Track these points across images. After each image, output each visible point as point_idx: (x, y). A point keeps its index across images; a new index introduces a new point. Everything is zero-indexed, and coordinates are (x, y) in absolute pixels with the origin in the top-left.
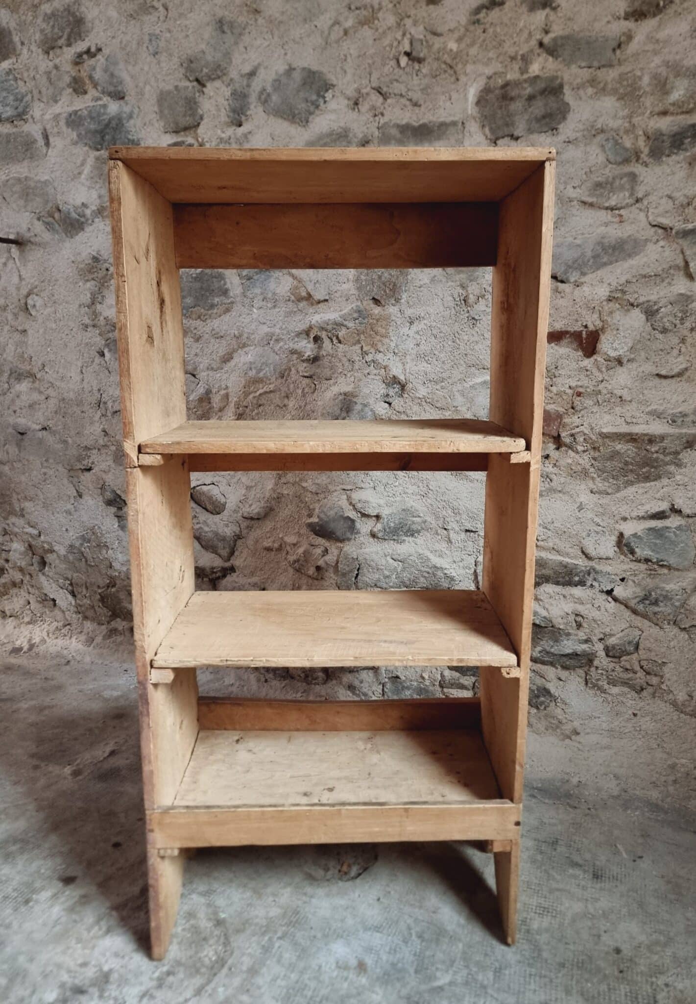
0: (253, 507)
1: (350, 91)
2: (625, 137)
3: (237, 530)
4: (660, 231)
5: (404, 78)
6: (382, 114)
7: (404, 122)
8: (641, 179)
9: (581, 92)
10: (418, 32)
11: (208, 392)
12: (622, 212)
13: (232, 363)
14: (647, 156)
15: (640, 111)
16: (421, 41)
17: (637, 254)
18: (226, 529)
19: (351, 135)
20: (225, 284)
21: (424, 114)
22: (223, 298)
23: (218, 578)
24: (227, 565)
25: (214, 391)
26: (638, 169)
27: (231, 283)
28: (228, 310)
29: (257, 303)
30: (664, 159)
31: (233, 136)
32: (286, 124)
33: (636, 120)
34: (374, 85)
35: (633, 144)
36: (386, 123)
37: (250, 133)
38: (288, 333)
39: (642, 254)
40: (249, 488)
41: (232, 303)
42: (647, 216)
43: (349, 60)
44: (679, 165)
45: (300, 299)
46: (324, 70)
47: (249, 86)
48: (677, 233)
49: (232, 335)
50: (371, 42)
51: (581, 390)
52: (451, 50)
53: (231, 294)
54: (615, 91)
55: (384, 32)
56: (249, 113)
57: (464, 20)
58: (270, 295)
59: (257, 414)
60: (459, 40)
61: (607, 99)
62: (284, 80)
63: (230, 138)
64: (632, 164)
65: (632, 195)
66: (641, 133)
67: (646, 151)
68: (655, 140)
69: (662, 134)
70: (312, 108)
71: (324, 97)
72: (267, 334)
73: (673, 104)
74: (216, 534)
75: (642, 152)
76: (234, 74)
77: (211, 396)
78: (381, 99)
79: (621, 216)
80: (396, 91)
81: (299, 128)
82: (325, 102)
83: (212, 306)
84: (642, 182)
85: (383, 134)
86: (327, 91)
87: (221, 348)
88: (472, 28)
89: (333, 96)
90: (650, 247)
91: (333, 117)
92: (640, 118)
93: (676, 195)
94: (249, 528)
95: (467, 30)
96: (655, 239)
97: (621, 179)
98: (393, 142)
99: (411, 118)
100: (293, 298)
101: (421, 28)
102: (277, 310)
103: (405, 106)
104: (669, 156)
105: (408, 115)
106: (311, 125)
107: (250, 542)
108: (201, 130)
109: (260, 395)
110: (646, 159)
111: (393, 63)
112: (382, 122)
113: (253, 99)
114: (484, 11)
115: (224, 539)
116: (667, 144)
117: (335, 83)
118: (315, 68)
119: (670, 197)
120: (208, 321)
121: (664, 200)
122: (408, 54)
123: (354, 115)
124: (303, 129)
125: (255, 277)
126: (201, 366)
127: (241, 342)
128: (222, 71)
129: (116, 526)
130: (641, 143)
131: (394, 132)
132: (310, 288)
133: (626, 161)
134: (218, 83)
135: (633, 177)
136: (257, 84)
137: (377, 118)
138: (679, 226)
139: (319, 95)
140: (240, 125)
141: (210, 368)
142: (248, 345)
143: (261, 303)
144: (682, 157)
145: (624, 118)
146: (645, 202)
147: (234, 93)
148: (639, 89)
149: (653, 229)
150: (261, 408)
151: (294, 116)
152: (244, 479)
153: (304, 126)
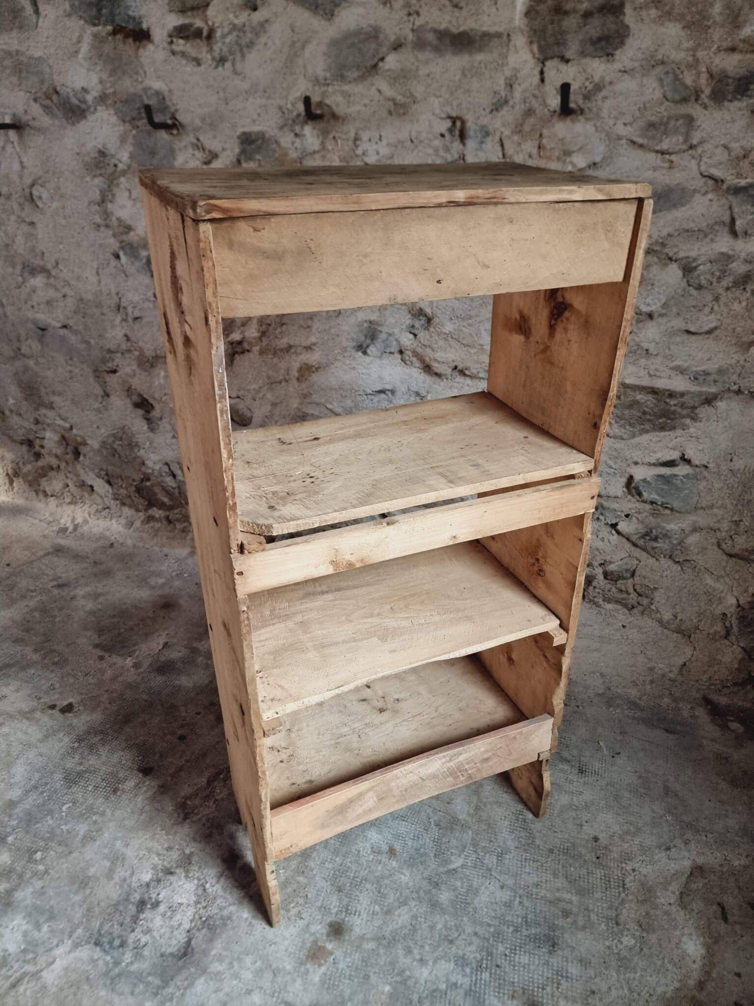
2: (686, 72)
4: (710, 182)
6: (418, 14)
7: (443, 27)
8: (699, 123)
9: (644, 13)
12: (673, 158)
14: (707, 97)
15: (706, 45)
17: (683, 205)
19: (382, 36)
21: (466, 19)
26: (695, 110)
30: (726, 103)
31: (247, 24)
32: (307, 14)
33: (700, 54)
35: (694, 81)
36: (421, 27)
37: (267, 21)
39: (688, 206)
42: (699, 165)
44: (741, 113)
48: (728, 189)
54: (681, 18)
61: (671, 25)
63: (244, 25)
64: (690, 104)
65: (686, 141)
66: (704, 69)
67: (708, 91)
68: (719, 81)
69: (727, 76)
73: (744, 41)
75: (702, 92)
79: (671, 162)
81: (323, 22)
84: (699, 127)
85: (419, 38)
90: (698, 198)
91: (361, 11)
92: (705, 53)
93: (735, 146)
96: (703, 190)
97: (677, 120)
98: (429, 48)
99: (450, 22)
103: (444, 6)
104: (731, 101)
105: (447, 18)
106: (337, 20)
108: (210, 12)
110: (706, 100)
112: (417, 23)
116: (731, 88)
119: (726, 147)
121: (719, 151)
123: (385, 12)
124: (327, 23)
129: (146, 427)
130: (703, 80)
131: (430, 37)
133: (684, 100)
135: (690, 120)
137: (411, 18)
138: (732, 180)
140: (255, 9)
144: (745, 104)
145: (688, 50)
146: (700, 150)
148: (708, 18)
149: (704, 180)
150: (285, 327)
151: (317, 7)
152: (269, 396)
153: (329, 20)
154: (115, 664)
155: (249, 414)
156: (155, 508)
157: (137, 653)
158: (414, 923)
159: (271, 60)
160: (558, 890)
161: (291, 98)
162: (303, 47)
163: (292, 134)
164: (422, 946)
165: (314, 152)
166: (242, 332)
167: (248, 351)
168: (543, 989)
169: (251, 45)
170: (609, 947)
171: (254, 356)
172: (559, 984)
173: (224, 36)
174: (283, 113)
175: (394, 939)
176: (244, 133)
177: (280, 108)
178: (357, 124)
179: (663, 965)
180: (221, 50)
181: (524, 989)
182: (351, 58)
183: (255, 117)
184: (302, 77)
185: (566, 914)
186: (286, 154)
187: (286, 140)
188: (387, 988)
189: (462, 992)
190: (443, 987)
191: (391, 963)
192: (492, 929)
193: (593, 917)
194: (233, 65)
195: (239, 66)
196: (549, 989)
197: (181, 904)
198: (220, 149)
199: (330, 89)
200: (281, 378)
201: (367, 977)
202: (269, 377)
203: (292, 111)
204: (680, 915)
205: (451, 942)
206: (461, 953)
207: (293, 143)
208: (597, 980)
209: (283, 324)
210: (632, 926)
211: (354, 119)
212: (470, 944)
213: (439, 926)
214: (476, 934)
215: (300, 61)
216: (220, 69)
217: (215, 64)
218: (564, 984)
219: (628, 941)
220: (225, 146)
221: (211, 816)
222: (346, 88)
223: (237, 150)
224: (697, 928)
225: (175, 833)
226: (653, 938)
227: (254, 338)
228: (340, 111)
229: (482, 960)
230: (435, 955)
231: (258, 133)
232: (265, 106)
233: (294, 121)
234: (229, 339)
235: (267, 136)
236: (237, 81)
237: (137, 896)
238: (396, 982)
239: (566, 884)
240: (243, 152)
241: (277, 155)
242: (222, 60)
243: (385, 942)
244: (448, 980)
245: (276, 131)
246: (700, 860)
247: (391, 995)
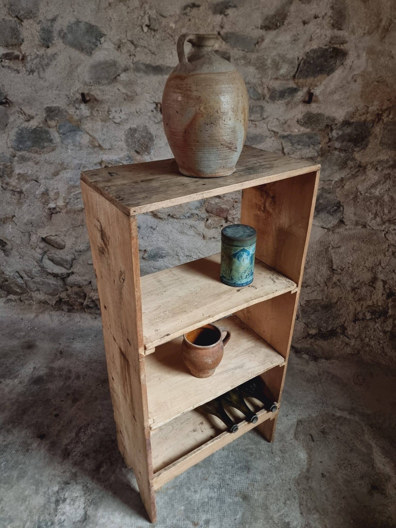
0: (81, 247)
1: (115, 39)
2: (258, 87)
3: (73, 257)
4: (272, 133)
5: (146, 38)
6: (135, 56)
7: (148, 62)
8: (266, 109)
9: (239, 62)
10: (153, 13)
11: (47, 190)
12: (256, 123)
13: (59, 177)
14: (269, 98)
15: (266, 76)
16: (155, 19)
17: (262, 142)
18: (67, 257)
19: (118, 65)
20: (50, 136)
21: (158, 60)
22: (49, 143)
23: (66, 277)
24: (70, 271)
25: (50, 190)
26: (264, 104)
27: (54, 136)
28: (53, 150)
29: (70, 147)
30: (276, 101)
31: (45, 54)
32: (77, 52)
33: (264, 80)
34: (129, 39)
35: (262, 91)
36: (137, 62)
37: (56, 54)
38: (90, 163)
39: (264, 143)
40: (76, 237)
41: (56, 146)
42: (267, 126)
43: (113, 21)
44: (282, 105)
45: (94, 147)
46: (99, 25)
47: (52, 26)
48: (280, 136)
49: (58, 163)
50: (126, 14)
51: (237, 200)
52: (172, 27)
53: (55, 142)
54: (254, 65)
55: (133, 10)
56: (53, 42)
57: (178, 12)
58: (77, 144)
59: (77, 202)
60: (176, 22)
61: (251, 67)
62: (74, 27)
63: (43, 55)
64: (261, 101)
65: (261, 116)
66: (266, 86)
67: (268, 96)
68: (272, 92)
69: (276, 91)
70: (93, 46)
71: (100, 41)
72: (78, 164)
73: (281, 76)
74: (62, 259)
75: (266, 96)
76: (41, 17)
77: (48, 192)
78: (133, 47)
79: (256, 125)
80: (142, 44)
81: (86, 56)
82: (101, 43)
83: (44, 147)
84: (266, 111)
85: (136, 67)
86: (101, 37)
87: (52, 169)
88: (183, 17)
89: (105, 41)
90: (268, 139)
91: (106, 53)
92: (266, 80)
93: (280, 118)
94: (80, 255)
95: (180, 17)
96: (270, 136)
97: (256, 108)
98: (142, 71)
99: (151, 61)
100: (91, 146)
101: (154, 11)
102: (82, 151)
103: (147, 53)
104: (278, 100)
105: (149, 59)
106: (94, 56)
107: (81, 261)
108: (22, 47)
109: (78, 194)
110: (268, 100)
111: (139, 28)
112: (135, 60)
113: (55, 34)
114: (189, 8)
115: (67, 261)
116: (278, 95)
117: (106, 33)
118: (93, 23)
119: (277, 119)
120: (42, 155)
121: (275, 120)
122: (147, 26)
123: (118, 53)
124: (89, 57)
125: (68, 134)
126: (41, 177)
127: (63, 167)
128: (33, 14)
129: (3, 254)
130: (266, 91)
131: (142, 67)
132: (101, 142)
133: (259, 99)
134: (31, 21)
135: (262, 108)
136: (57, 26)
137: (132, 57)
138: (281, 133)
139: (96, 39)
140: (48, 47)
141: (46, 178)
142: (67, 169)
143: (72, 147)
144: (283, 102)
145: (258, 78)
146: (267, 120)
147: (43, 29)
148: (266, 65)
149: (270, 132)
150: (79, 200)
151: (82, 49)
152: (73, 233)
153: (89, 56)
154: (9, 384)
155: (64, 244)
156: (11, 295)
157: (20, 376)
158: (189, 476)
159: (60, 73)
160: (246, 444)
161: (72, 91)
162: (77, 67)
163: (74, 108)
164: (194, 485)
165: (87, 117)
166: (56, 203)
167: (59, 212)
168: (248, 489)
169: (48, 65)
170: (271, 464)
171: (63, 214)
172: (254, 485)
173: (32, 60)
174: (69, 98)
175: (181, 485)
176: (48, 107)
177: (67, 95)
178: (109, 104)
179: (293, 466)
180: (31, 66)
181: (240, 492)
182: (103, 74)
183: (54, 99)
184: (77, 81)
185: (251, 454)
186: (72, 118)
187: (71, 111)
188: (183, 508)
189: (215, 500)
190: (206, 500)
191: (182, 496)
192: (222, 469)
193: (262, 452)
194: (39, 74)
195: (42, 75)
196: (250, 488)
197: (77, 497)
198: (35, 114)
199: (93, 88)
200: (79, 224)
201: (173, 505)
202: (72, 224)
203: (73, 97)
204: (296, 443)
205: (206, 480)
206: (211, 483)
207: (75, 112)
208: (269, 479)
209: (78, 198)
210: (278, 452)
211: (107, 102)
212: (214, 478)
213: (200, 474)
214: (216, 473)
215: (76, 74)
216: (31, 75)
217: (28, 73)
218: (256, 485)
219: (278, 459)
220: (38, 113)
221: (82, 451)
222: (101, 87)
223: (44, 115)
224: (303, 447)
225: (66, 464)
226: (287, 455)
227: (62, 206)
228: (99, 98)
229: (221, 484)
230: (200, 487)
231: (55, 107)
232: (59, 94)
233: (75, 102)
234: (48, 207)
235: (61, 109)
236: (42, 82)
237: (54, 499)
238: (186, 504)
239: (249, 441)
240: (48, 116)
241: (67, 118)
242: (32, 71)
243: (177, 488)
244: (208, 497)
245: (66, 106)
246: (300, 418)
247: (185, 510)
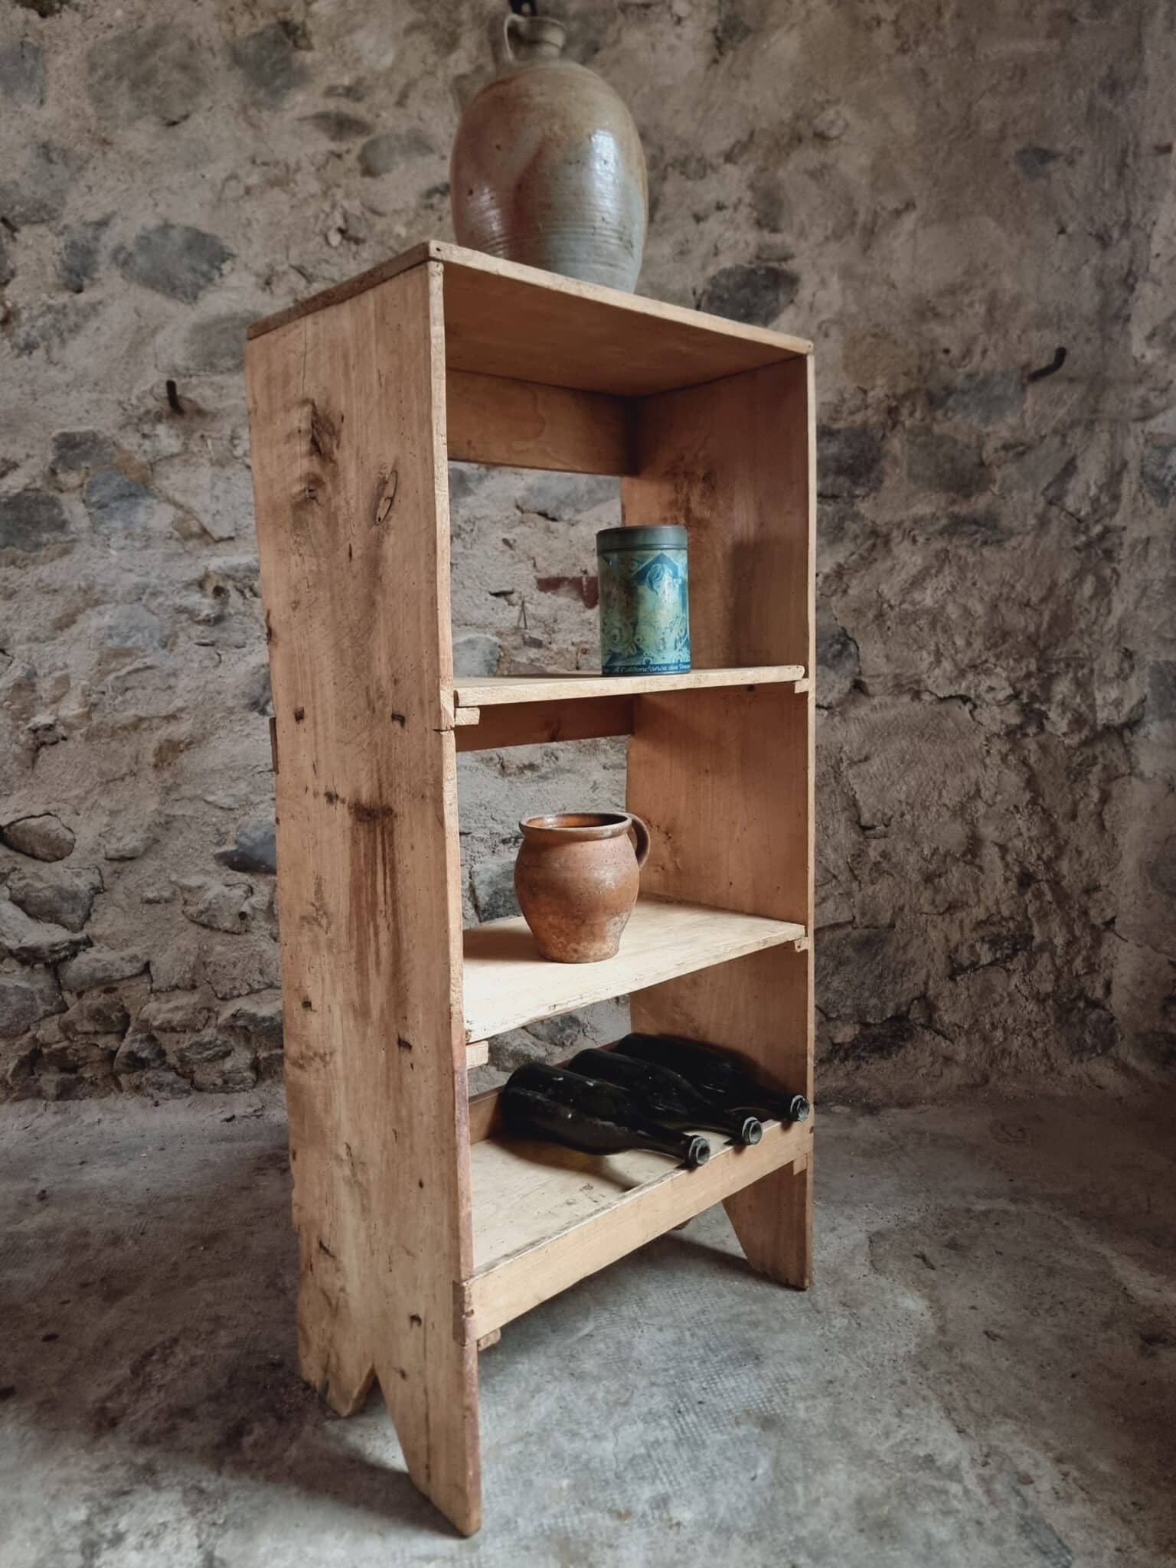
0: (125, 841)
1: (260, 265)
3: (96, 879)
5: (336, 259)
10: (354, 206)
11: (32, 674)
13: (74, 630)
16: (358, 218)
18: (77, 881)
20: (61, 513)
22: (57, 534)
23: (65, 958)
24: (79, 936)
25: (41, 672)
27: (71, 512)
28: (66, 552)
29: (116, 541)
31: (69, 305)
32: (158, 298)
34: (294, 263)
37: (100, 303)
38: (171, 583)
40: (113, 813)
41: (74, 541)
43: (255, 225)
45: (188, 536)
46: (221, 234)
47: (96, 239)
49: (76, 587)
50: (286, 209)
52: (399, 235)
53: (72, 528)
55: (306, 200)
56: (96, 276)
57: (413, 202)
58: (139, 530)
59: (123, 702)
60: (409, 224)
62: (156, 239)
63: (65, 307)
70: (202, 282)
71: (219, 269)
72: (136, 586)
74: (59, 891)
76: (69, 219)
77: (36, 680)
78: (303, 282)
80: (326, 274)
81: (182, 306)
82: (221, 275)
83: (38, 546)
86: (223, 261)
87: (56, 608)
88: (423, 212)
89: (233, 270)
91: (234, 296)
94: (117, 873)
95: (418, 215)
100: (176, 534)
101: (357, 203)
102: (150, 551)
106: (201, 304)
107: (119, 896)
108: (10, 291)
109: (129, 673)
111: (320, 239)
113: (103, 257)
114: (438, 196)
115: (74, 896)
117: (235, 251)
118: (205, 229)
120: (30, 568)
122: (341, 231)
123: (265, 297)
124: (189, 308)
125: (113, 505)
126: (17, 636)
127: (91, 598)
128: (49, 213)
132: (206, 520)
134: (42, 229)
136: (110, 239)
139: (213, 266)
140: (79, 290)
141: (33, 639)
142: (104, 602)
143: (122, 542)
147: (73, 246)
150: (129, 694)
151: (174, 289)
152: (104, 802)
153: (190, 304)
155: (69, 836)
158: (563, 1404)
159: (107, 348)
160: (731, 1307)
161: (136, 392)
162: (154, 332)
163: (138, 435)
164: (589, 1423)
165: (173, 456)
166: (55, 712)
167: (64, 739)
168: (770, 1401)
169: (75, 329)
170: (822, 1336)
171: (76, 743)
172: (786, 1390)
173: (31, 319)
174: (125, 410)
175: (545, 1430)
176: (64, 435)
177: (120, 403)
178: (234, 420)
179: (891, 1329)
180: (28, 335)
181: (747, 1412)
182: (224, 345)
183: (83, 414)
184: (152, 367)
185: (755, 1324)
186: (130, 459)
187: (130, 442)
188: (565, 1483)
189: (670, 1445)
190: (642, 1450)
191: (555, 1456)
192: (672, 1372)
193: (788, 1316)
194: (48, 351)
195: (56, 354)
196: (776, 1399)
197: (164, 1525)
198: (23, 456)
199: (194, 380)
200: (124, 770)
201: (529, 1483)
202: (102, 774)
203: (138, 408)
204: (883, 1282)
205: (626, 1404)
206: (645, 1409)
207: (140, 446)
208: (827, 1369)
209: (127, 689)
210: (839, 1309)
211: (229, 415)
212: (652, 1397)
213: (600, 1395)
214: (653, 1384)
215: (149, 350)
216: (25, 357)
217: (16, 351)
218: (792, 1388)
219: (839, 1322)
220: (31, 453)
221: (163, 1405)
222: (217, 378)
223: (51, 457)
224: (906, 1285)
225: (106, 1447)
226: (865, 1311)
227: (77, 717)
228: (209, 406)
229: (677, 1405)
230: (612, 1424)
231: (86, 433)
232: (98, 401)
233: (140, 419)
234: (31, 725)
235: (101, 437)
236: (53, 372)
237: (75, 1541)
238: (575, 1471)
239: (737, 1299)
240: (61, 458)
241: (115, 460)
242: (29, 347)
243: (533, 1438)
244: (644, 1442)
245: (115, 431)
246: (874, 1228)
247: (574, 1487)
